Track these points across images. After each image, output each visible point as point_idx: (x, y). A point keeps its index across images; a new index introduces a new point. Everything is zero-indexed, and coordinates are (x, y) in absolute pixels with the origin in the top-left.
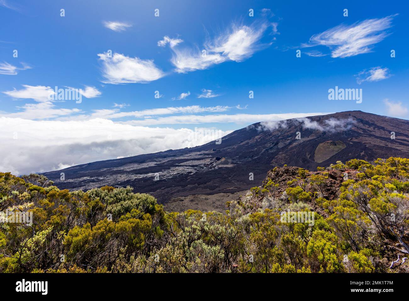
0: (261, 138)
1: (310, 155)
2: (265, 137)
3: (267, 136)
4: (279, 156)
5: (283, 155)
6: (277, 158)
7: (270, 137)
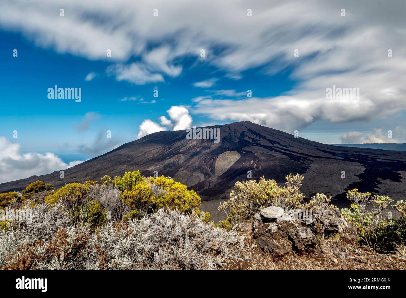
0: (159, 152)
1: (211, 168)
2: (164, 150)
3: (166, 149)
4: (180, 173)
5: (184, 171)
6: (177, 175)
7: (170, 150)
